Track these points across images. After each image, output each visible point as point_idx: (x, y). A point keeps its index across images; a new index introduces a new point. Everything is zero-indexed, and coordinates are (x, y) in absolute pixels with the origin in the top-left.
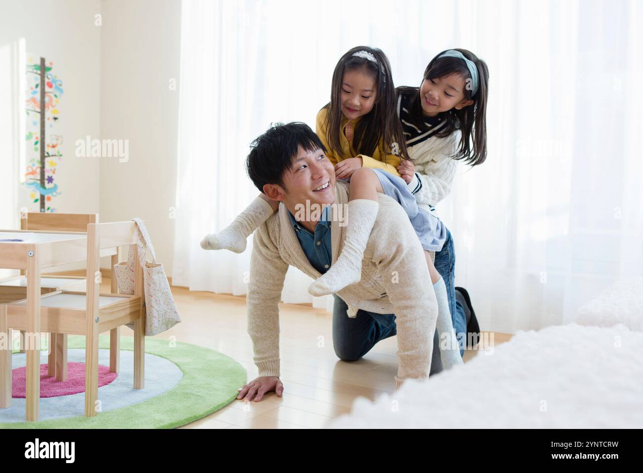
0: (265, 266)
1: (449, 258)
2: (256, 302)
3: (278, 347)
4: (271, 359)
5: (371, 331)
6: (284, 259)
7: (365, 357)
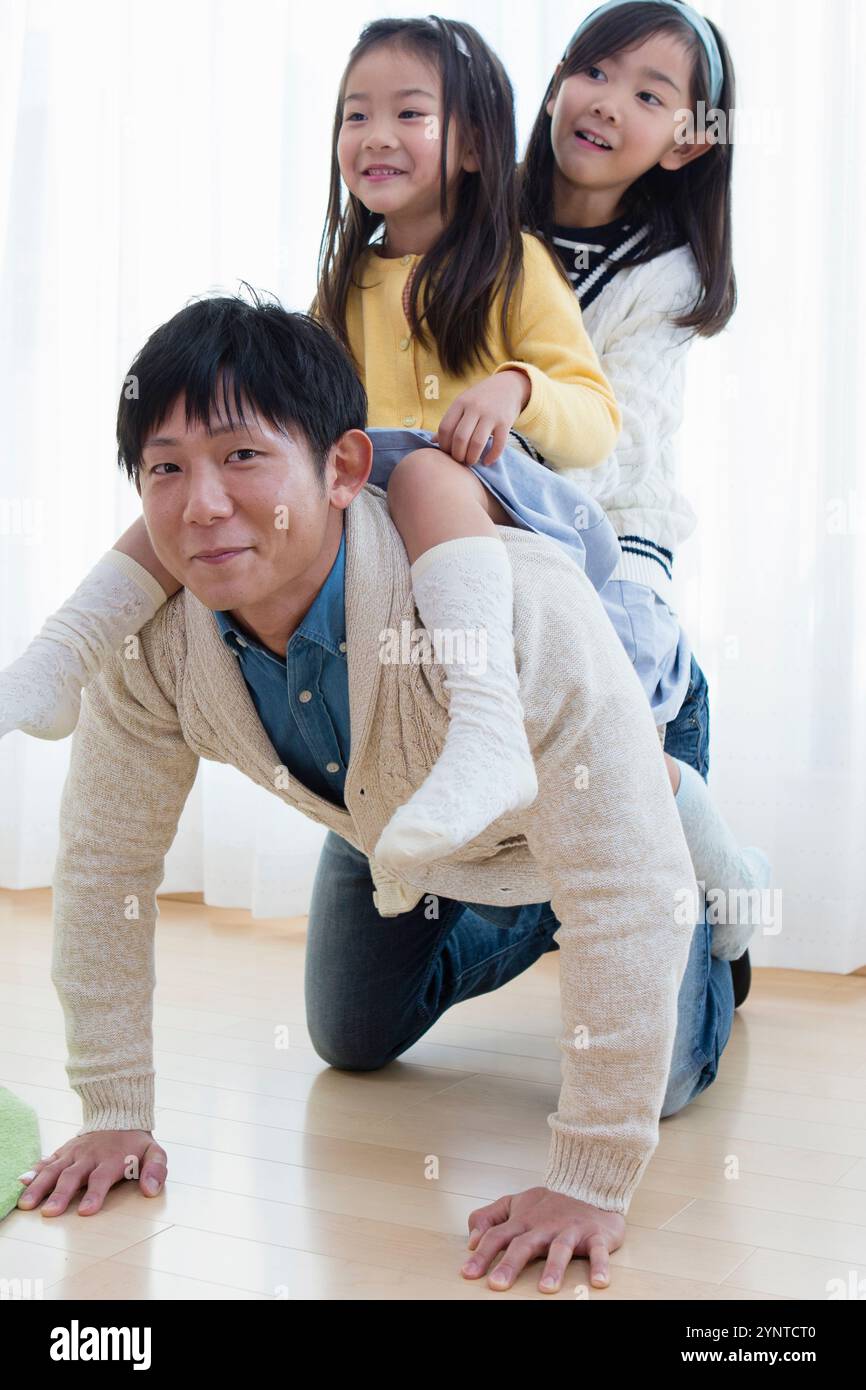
0: (127, 765)
1: (700, 745)
2: (92, 881)
3: (147, 1033)
4: (127, 1073)
5: (429, 979)
6: (191, 743)
7: (407, 1057)
